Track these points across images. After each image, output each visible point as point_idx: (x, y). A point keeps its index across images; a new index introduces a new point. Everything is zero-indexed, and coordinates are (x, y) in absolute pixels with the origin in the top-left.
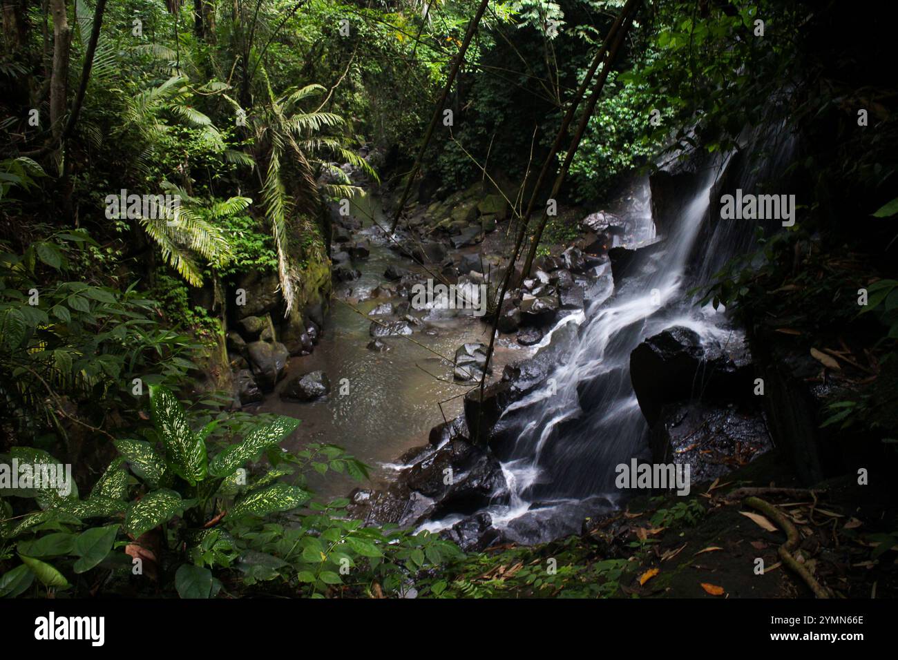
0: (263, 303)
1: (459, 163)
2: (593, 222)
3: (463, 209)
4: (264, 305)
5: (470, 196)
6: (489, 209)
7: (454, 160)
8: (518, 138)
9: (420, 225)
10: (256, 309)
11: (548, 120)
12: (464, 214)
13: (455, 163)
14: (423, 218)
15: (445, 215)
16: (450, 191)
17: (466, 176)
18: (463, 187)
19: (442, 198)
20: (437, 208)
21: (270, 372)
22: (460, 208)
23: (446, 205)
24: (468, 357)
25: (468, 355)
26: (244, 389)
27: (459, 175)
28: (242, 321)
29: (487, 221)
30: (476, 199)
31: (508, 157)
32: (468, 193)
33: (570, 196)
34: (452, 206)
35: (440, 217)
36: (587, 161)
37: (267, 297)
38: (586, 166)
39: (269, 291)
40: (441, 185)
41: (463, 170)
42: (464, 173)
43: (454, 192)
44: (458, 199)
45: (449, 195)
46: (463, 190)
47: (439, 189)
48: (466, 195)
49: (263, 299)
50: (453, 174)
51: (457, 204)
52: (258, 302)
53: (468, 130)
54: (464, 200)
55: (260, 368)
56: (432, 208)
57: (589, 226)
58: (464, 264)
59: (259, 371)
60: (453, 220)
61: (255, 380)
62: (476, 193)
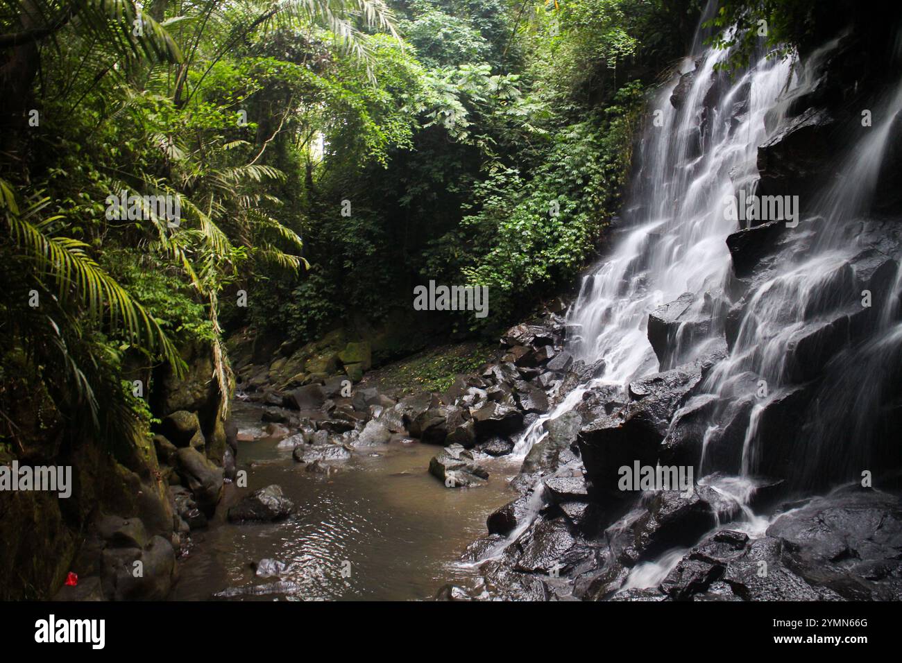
0: (194, 395)
1: (313, 309)
2: (518, 334)
3: (320, 361)
4: (195, 399)
5: (328, 346)
6: (353, 356)
7: (306, 306)
8: (383, 277)
9: (264, 384)
10: (186, 402)
11: (430, 247)
12: (321, 366)
13: (306, 310)
14: (268, 377)
15: (296, 370)
16: (300, 343)
17: (320, 324)
18: (317, 337)
19: (287, 353)
20: (284, 364)
21: (212, 487)
22: (314, 360)
23: (295, 359)
24: (455, 461)
25: (454, 459)
26: (184, 509)
27: (312, 323)
28: (171, 415)
29: (354, 370)
30: (334, 349)
31: (371, 299)
32: (324, 343)
33: (454, 331)
34: (305, 359)
35: (290, 373)
36: (500, 272)
37: (200, 388)
38: (499, 278)
39: (201, 378)
40: (288, 337)
41: (317, 318)
42: (319, 320)
43: (305, 344)
44: (311, 351)
45: (297, 349)
46: (315, 341)
47: (285, 343)
48: (321, 346)
49: (193, 388)
50: (305, 321)
51: (311, 356)
52: (188, 392)
53: (322, 272)
54: (319, 351)
55: (199, 480)
56: (277, 364)
57: (514, 339)
58: (359, 400)
59: (199, 485)
60: (309, 373)
61: (193, 498)
62: (333, 342)
